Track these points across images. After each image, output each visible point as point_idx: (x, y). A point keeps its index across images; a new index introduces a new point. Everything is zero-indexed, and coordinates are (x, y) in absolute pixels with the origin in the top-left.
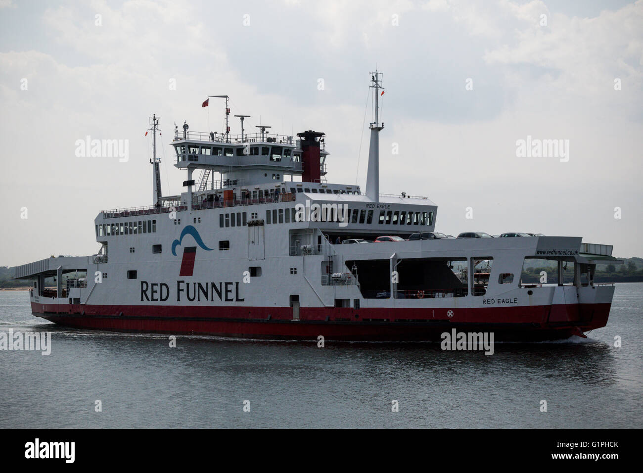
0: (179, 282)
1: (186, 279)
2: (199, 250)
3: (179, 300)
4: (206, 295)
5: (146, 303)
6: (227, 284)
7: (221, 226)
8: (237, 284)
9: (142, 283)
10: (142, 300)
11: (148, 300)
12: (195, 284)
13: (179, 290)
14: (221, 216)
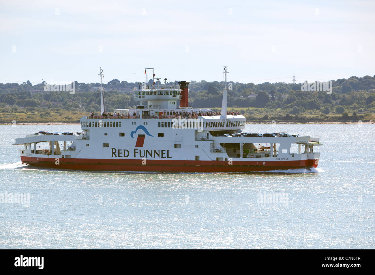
0: (135, 149)
1: (139, 148)
2: (146, 136)
3: (135, 157)
4: (151, 155)
5: (114, 158)
6: (162, 151)
7: (159, 126)
8: (168, 151)
9: (112, 149)
10: (112, 156)
11: (116, 156)
12: (144, 150)
13: (135, 153)
14: (159, 123)
